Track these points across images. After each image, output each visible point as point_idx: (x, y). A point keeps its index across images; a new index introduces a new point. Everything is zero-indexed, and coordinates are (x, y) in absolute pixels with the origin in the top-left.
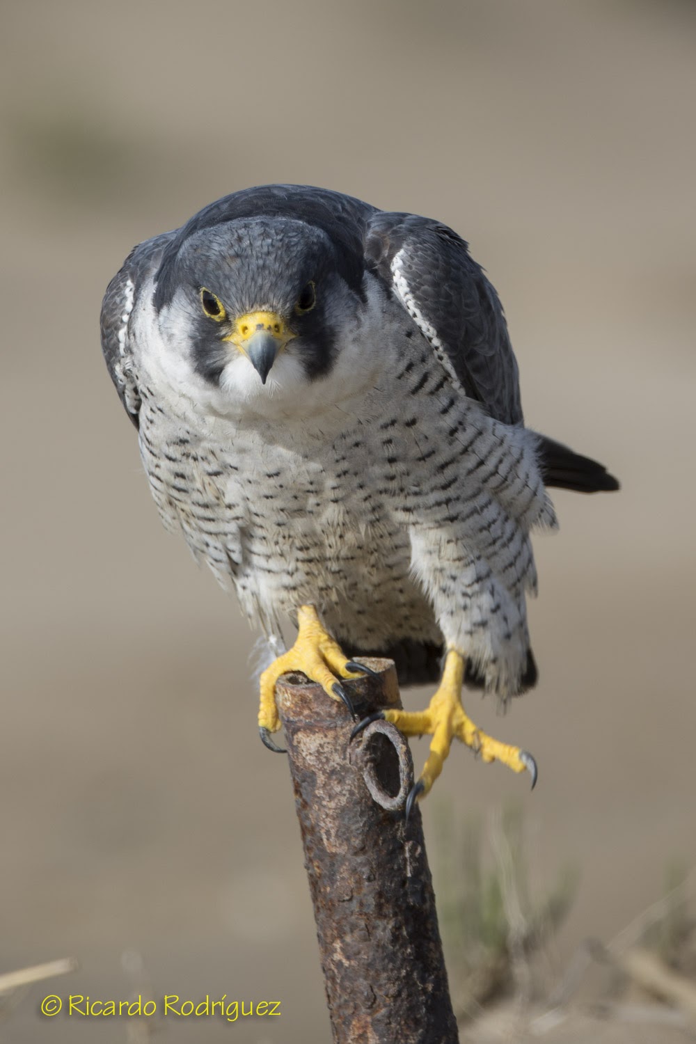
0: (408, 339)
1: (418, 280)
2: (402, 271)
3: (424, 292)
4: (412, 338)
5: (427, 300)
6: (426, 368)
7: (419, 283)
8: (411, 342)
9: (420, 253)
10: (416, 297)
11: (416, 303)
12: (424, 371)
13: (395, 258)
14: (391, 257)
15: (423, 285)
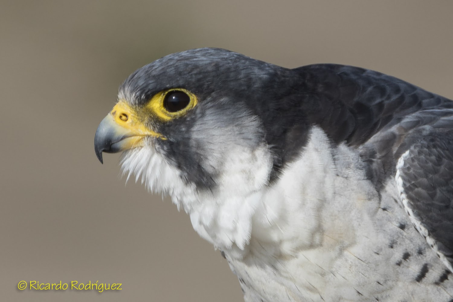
0: (402, 231)
1: (413, 182)
2: (402, 172)
3: (418, 194)
4: (406, 230)
5: (418, 201)
6: (425, 259)
7: (413, 185)
8: (405, 234)
9: (422, 157)
10: (409, 197)
11: (409, 203)
12: (424, 262)
13: (400, 158)
14: (398, 155)
15: (417, 187)
